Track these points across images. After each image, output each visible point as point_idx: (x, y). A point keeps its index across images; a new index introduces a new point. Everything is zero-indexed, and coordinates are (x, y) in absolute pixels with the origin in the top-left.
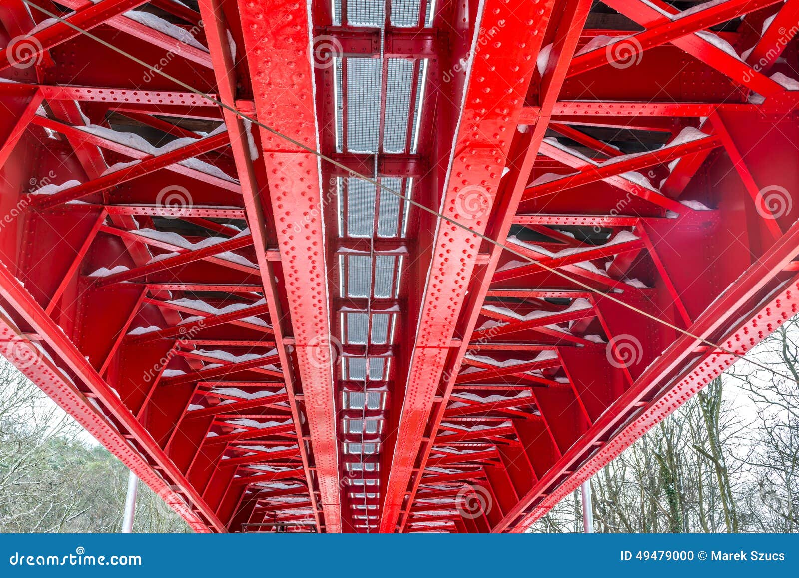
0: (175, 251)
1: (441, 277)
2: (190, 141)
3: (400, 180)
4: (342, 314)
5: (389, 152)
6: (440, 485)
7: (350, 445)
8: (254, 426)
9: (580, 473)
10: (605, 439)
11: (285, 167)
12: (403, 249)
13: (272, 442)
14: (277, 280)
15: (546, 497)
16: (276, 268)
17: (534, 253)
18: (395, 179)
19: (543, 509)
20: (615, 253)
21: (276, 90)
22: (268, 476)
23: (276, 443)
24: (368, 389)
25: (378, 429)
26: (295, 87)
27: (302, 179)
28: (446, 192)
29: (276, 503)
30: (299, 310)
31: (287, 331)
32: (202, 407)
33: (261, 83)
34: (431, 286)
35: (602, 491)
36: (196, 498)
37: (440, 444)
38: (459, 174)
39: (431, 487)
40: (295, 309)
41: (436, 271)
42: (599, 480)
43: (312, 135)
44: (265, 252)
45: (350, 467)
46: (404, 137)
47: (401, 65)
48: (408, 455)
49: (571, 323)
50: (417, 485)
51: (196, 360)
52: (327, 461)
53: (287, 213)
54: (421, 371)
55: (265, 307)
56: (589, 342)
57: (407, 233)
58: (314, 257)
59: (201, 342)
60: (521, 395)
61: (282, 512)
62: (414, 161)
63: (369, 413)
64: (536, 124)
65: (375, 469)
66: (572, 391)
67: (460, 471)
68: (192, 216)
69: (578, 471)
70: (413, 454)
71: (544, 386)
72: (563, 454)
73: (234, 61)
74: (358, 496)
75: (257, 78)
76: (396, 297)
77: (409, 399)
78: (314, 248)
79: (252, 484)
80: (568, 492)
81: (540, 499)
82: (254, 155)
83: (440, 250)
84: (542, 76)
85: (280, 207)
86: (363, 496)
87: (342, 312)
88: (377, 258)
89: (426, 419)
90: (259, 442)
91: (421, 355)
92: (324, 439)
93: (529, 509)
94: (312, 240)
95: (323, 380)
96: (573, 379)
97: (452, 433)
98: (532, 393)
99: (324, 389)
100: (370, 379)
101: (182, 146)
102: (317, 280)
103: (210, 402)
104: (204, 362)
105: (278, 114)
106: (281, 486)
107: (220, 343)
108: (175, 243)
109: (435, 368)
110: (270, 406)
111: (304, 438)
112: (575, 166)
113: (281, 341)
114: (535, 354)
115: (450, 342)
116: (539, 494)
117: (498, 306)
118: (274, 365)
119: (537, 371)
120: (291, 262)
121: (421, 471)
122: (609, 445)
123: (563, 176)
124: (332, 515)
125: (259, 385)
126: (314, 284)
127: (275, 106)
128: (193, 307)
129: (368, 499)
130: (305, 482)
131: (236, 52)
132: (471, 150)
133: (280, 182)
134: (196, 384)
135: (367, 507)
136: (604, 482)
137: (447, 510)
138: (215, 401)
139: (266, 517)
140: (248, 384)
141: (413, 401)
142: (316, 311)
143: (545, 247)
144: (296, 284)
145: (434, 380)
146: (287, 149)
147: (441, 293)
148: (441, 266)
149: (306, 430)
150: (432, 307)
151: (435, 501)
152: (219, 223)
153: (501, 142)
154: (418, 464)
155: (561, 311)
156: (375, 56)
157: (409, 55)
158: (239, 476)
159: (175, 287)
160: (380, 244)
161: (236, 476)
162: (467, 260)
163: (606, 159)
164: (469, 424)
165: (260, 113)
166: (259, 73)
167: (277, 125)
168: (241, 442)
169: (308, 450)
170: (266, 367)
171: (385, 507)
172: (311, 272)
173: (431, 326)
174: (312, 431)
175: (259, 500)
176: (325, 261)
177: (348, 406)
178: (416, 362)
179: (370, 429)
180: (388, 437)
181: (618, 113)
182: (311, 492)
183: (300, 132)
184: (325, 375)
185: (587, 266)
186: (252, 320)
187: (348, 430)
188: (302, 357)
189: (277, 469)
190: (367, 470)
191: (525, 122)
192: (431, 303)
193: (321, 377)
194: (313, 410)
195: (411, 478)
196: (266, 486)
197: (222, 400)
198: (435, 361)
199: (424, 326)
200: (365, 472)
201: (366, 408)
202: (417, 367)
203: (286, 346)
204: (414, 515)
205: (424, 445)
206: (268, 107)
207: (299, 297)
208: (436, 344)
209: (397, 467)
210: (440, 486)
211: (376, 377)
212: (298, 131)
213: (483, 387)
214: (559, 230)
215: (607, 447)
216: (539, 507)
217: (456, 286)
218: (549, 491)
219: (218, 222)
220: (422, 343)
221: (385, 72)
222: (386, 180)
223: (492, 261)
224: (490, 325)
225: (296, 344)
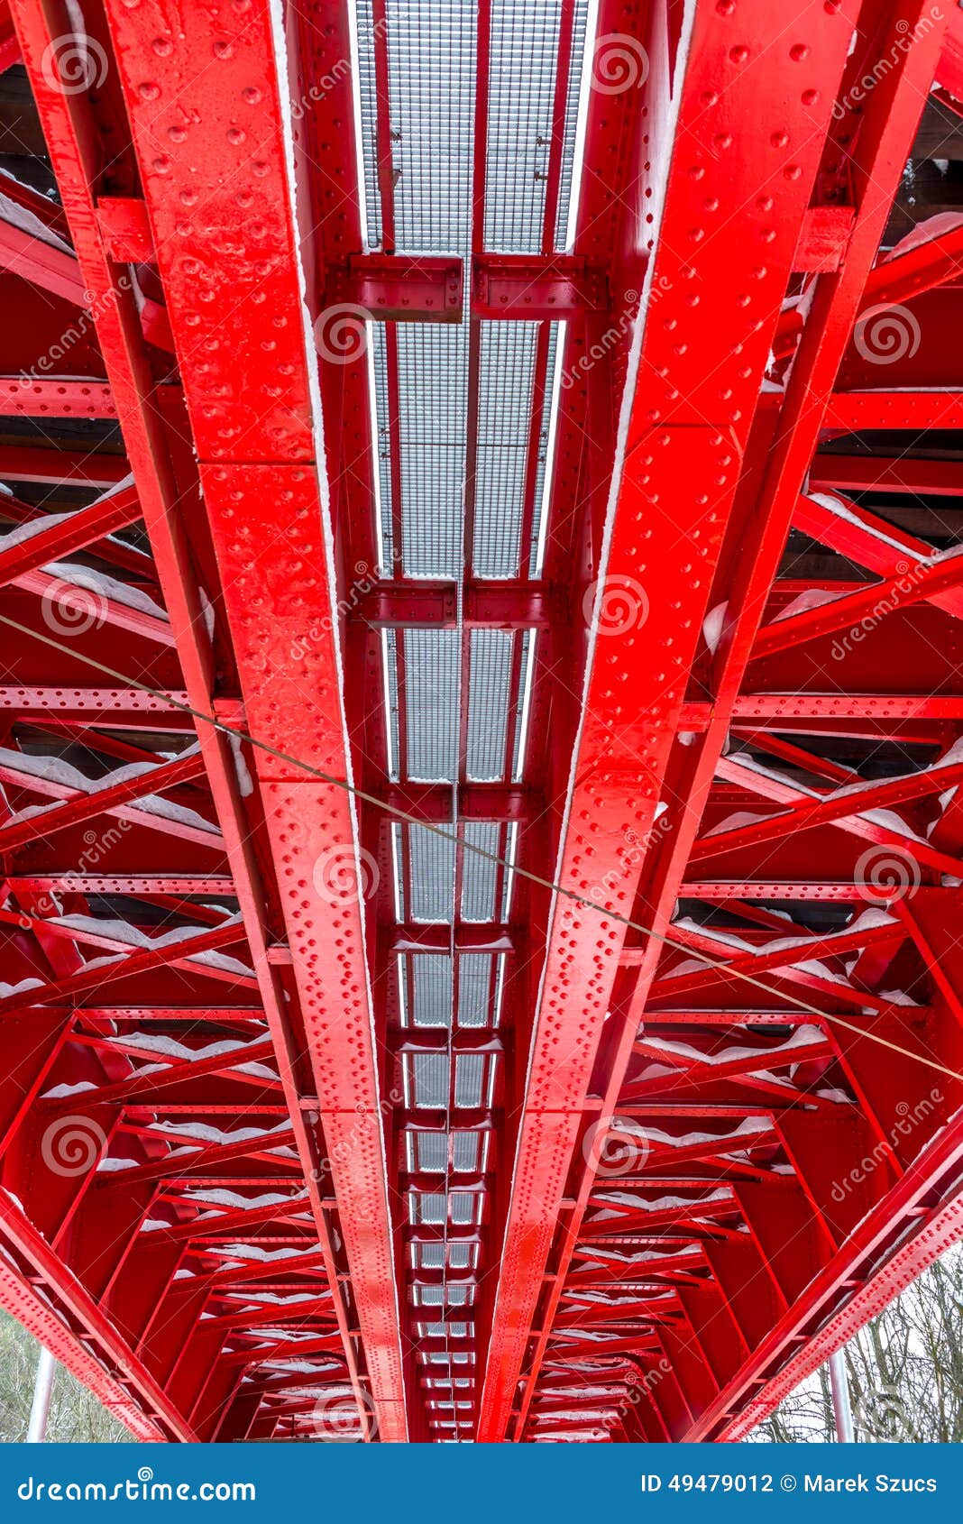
0: (122, 951)
1: (563, 989)
2: (146, 767)
3: (497, 826)
4: (405, 1056)
5: (476, 780)
6: (580, 1362)
7: (425, 1290)
8: (257, 1258)
9: (822, 1339)
10: (862, 1275)
11: (295, 807)
12: (504, 942)
13: (287, 1287)
14: (288, 998)
15: (766, 1383)
16: (284, 976)
17: (724, 947)
18: (489, 824)
19: (761, 1407)
20: (861, 946)
21: (278, 681)
22: (284, 1351)
23: (295, 1287)
24: (451, 1189)
25: (471, 1260)
26: (309, 675)
27: (324, 826)
28: (565, 844)
29: (296, 1400)
30: (325, 1048)
31: (306, 1086)
32: (167, 1225)
33: (254, 671)
34: (546, 1005)
35: (868, 1374)
36: (153, 1392)
37: (579, 1287)
38: (584, 814)
39: (565, 1366)
40: (318, 1046)
41: (553, 979)
42: (862, 1353)
43: (338, 751)
44: (266, 950)
45: (425, 1330)
46: (501, 756)
47: (493, 640)
48: (520, 1307)
49: (793, 1068)
50: (538, 1363)
51: (157, 1139)
52: (381, 1318)
53: (302, 883)
54: (536, 1154)
55: (269, 1047)
56: (825, 1099)
57: (511, 915)
58: (348, 958)
59: (164, 1109)
60: (715, 1197)
61: (307, 1416)
62: (518, 795)
63: (456, 1231)
64: (707, 730)
65: (468, 1333)
66: (800, 1189)
67: (616, 1337)
68: (151, 891)
69: (819, 1336)
70: (529, 1305)
71: (753, 1179)
72: (790, 1304)
73: (211, 636)
74: (440, 1384)
75: (247, 663)
76: (496, 1026)
77: (518, 1204)
78: (348, 942)
79: (254, 1363)
80: (805, 1373)
81: (755, 1388)
82: (246, 787)
83: (560, 942)
84: (713, 653)
85: (288, 872)
86: (449, 1385)
87: (405, 1051)
88: (462, 957)
89: (548, 1239)
90: (265, 1287)
91: (535, 1125)
92: (373, 1278)
93: (737, 1408)
94: (343, 928)
95: (369, 1172)
96: (799, 1165)
97: (598, 1265)
98: (733, 1193)
99: (371, 1188)
100: (455, 1170)
101: (134, 776)
102: (353, 996)
103: (181, 1214)
104: (171, 1143)
105: (282, 719)
106: (304, 1366)
107: (198, 1109)
108: (123, 937)
109: (559, 1147)
110: (285, 1220)
111: (339, 1278)
112: (783, 800)
113: (295, 1104)
114: (734, 1123)
115: (583, 1102)
116: (754, 1379)
117: (667, 1039)
118: (289, 1147)
119: (741, 1152)
120: (310, 965)
121: (544, 1336)
122: (869, 1287)
123: (765, 817)
124: (391, 1420)
125: (263, 1182)
126: (349, 1003)
127: (278, 708)
128: (151, 1048)
129: (457, 1389)
130: (343, 1359)
131: (216, 622)
132: (602, 775)
133: (287, 832)
134: (155, 1184)
135: (456, 1405)
136: (872, 1357)
137: (596, 1410)
138: (188, 1214)
139: (279, 1426)
140: (244, 1182)
141: (524, 1207)
142: (354, 1050)
143: (744, 937)
144: (320, 1004)
145: (559, 1169)
146: (298, 776)
147: (564, 1016)
148: (561, 970)
149: (342, 1263)
150: (549, 1040)
151: (574, 1392)
152: (198, 903)
153: (651, 760)
154: (537, 1323)
155: (777, 1046)
156: (449, 626)
157: (503, 623)
158: (230, 1350)
159: (122, 1013)
160: (468, 935)
161: (225, 1350)
162: (605, 959)
163: (833, 787)
164: (629, 1250)
165: (252, 718)
166: (250, 655)
167: (280, 738)
168: (234, 1287)
169: (348, 1299)
170: (275, 1150)
171: (485, 1403)
172: (343, 982)
173: (549, 1074)
174: (352, 1265)
175: (266, 1395)
176: (367, 964)
177: (418, 1219)
178: (526, 1138)
179: (456, 1260)
180: (486, 1274)
181: (849, 713)
182: (354, 1377)
183: (319, 749)
184: (372, 1162)
185: (814, 968)
186: (251, 1068)
187: (419, 1262)
188: (332, 1130)
189: (298, 1336)
190: (454, 1335)
191: (689, 727)
192: (547, 1033)
193: (366, 1166)
194: (353, 1225)
195: (528, 1349)
196: (279, 1367)
197: (203, 1211)
198: (559, 1135)
199: (537, 1074)
200: (452, 1340)
201: (449, 1221)
202: (529, 1146)
203: (304, 1113)
204: (538, 1420)
205: (547, 1288)
206: (265, 709)
207: (324, 1026)
208: (559, 1106)
209: (501, 1329)
210: (581, 1365)
211: (464, 1167)
212: (315, 747)
213: (649, 1182)
214: (764, 908)
215: (864, 1291)
216: (754, 1403)
217: (588, 1004)
218: (770, 1373)
219: (195, 900)
220: (536, 1103)
221: (467, 652)
222: (472, 827)
223: (648, 960)
224: (654, 1071)
225: (321, 1108)
